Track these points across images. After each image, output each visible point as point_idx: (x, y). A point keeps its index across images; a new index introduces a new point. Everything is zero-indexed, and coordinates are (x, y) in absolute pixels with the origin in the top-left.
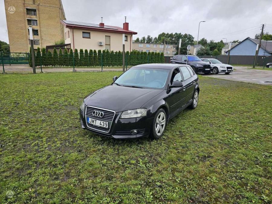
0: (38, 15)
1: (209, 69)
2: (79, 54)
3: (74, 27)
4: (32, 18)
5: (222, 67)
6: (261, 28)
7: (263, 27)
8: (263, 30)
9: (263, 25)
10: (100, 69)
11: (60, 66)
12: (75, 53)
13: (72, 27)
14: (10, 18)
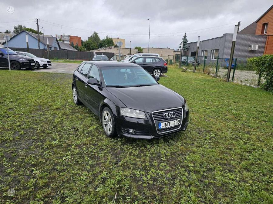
1: (34, 64)
5: (43, 61)
6: (36, 22)
7: (38, 22)
8: (38, 24)
9: (37, 20)
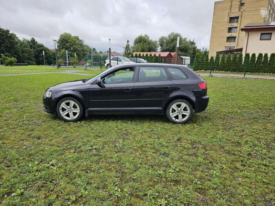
0: (239, 22)
2: (243, 59)
3: (250, 29)
4: (233, 26)
10: (242, 76)
11: (219, 71)
12: (245, 58)
13: (247, 29)
14: (215, 29)
